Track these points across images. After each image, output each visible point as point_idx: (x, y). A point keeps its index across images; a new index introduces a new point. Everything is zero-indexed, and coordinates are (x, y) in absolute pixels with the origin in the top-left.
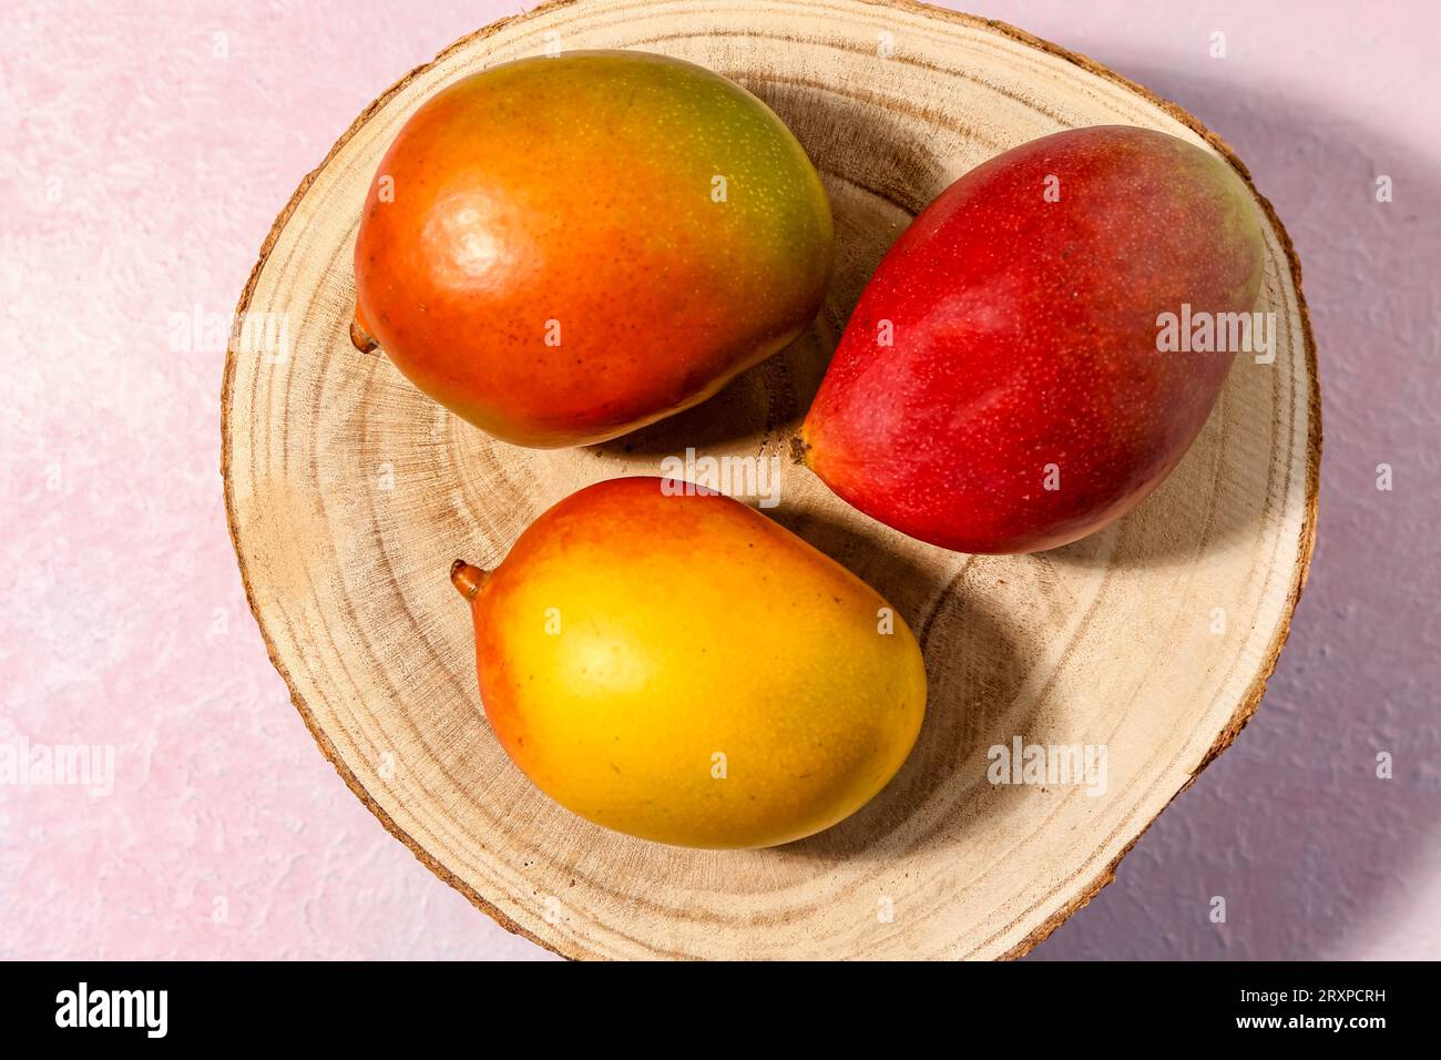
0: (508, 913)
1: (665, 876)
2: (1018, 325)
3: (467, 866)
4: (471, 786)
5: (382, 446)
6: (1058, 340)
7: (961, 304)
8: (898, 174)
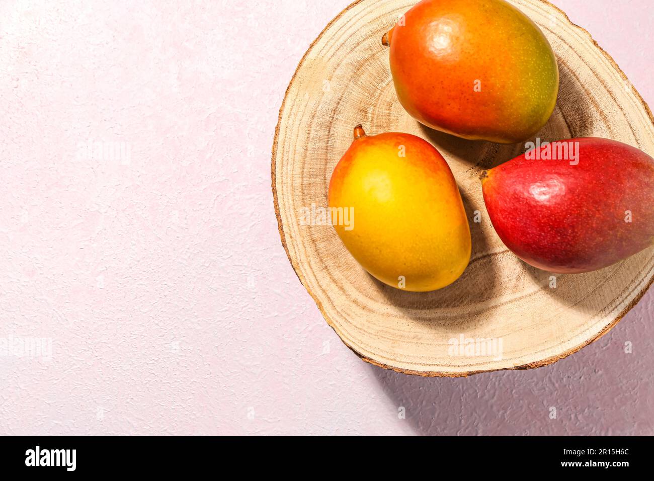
0: (286, 239)
1: (339, 267)
2: (578, 190)
3: (286, 216)
4: (306, 194)
5: (362, 76)
6: (586, 204)
7: (567, 171)
8: (578, 123)
